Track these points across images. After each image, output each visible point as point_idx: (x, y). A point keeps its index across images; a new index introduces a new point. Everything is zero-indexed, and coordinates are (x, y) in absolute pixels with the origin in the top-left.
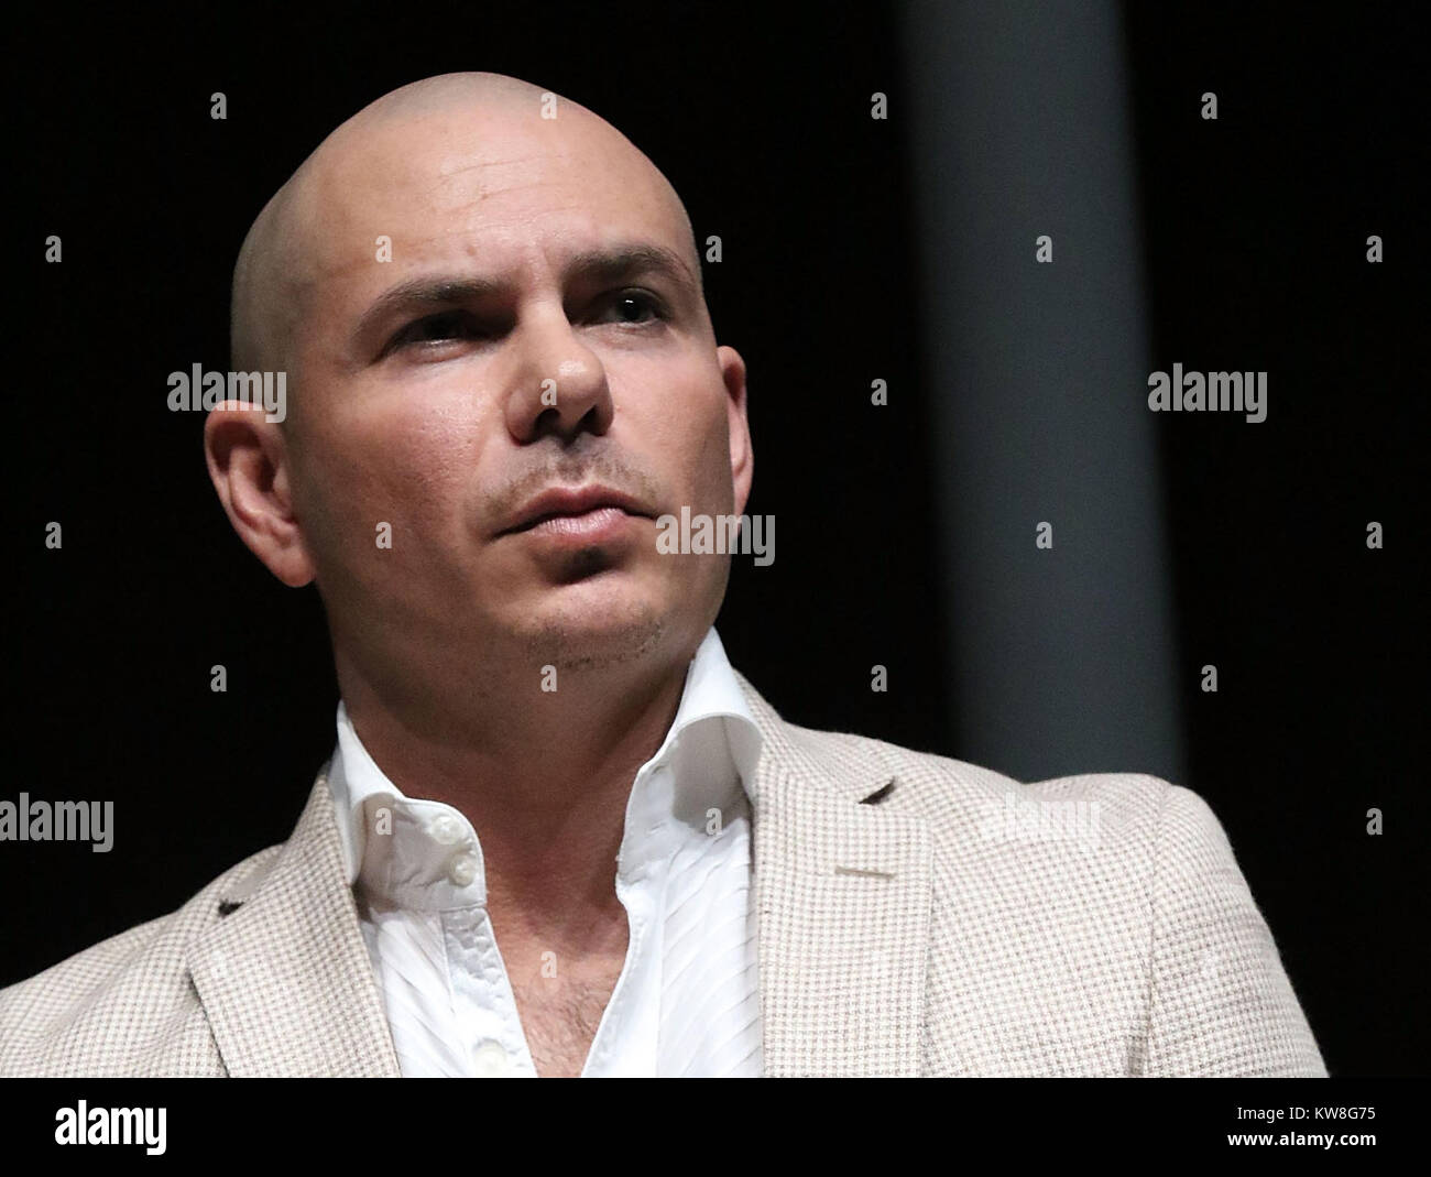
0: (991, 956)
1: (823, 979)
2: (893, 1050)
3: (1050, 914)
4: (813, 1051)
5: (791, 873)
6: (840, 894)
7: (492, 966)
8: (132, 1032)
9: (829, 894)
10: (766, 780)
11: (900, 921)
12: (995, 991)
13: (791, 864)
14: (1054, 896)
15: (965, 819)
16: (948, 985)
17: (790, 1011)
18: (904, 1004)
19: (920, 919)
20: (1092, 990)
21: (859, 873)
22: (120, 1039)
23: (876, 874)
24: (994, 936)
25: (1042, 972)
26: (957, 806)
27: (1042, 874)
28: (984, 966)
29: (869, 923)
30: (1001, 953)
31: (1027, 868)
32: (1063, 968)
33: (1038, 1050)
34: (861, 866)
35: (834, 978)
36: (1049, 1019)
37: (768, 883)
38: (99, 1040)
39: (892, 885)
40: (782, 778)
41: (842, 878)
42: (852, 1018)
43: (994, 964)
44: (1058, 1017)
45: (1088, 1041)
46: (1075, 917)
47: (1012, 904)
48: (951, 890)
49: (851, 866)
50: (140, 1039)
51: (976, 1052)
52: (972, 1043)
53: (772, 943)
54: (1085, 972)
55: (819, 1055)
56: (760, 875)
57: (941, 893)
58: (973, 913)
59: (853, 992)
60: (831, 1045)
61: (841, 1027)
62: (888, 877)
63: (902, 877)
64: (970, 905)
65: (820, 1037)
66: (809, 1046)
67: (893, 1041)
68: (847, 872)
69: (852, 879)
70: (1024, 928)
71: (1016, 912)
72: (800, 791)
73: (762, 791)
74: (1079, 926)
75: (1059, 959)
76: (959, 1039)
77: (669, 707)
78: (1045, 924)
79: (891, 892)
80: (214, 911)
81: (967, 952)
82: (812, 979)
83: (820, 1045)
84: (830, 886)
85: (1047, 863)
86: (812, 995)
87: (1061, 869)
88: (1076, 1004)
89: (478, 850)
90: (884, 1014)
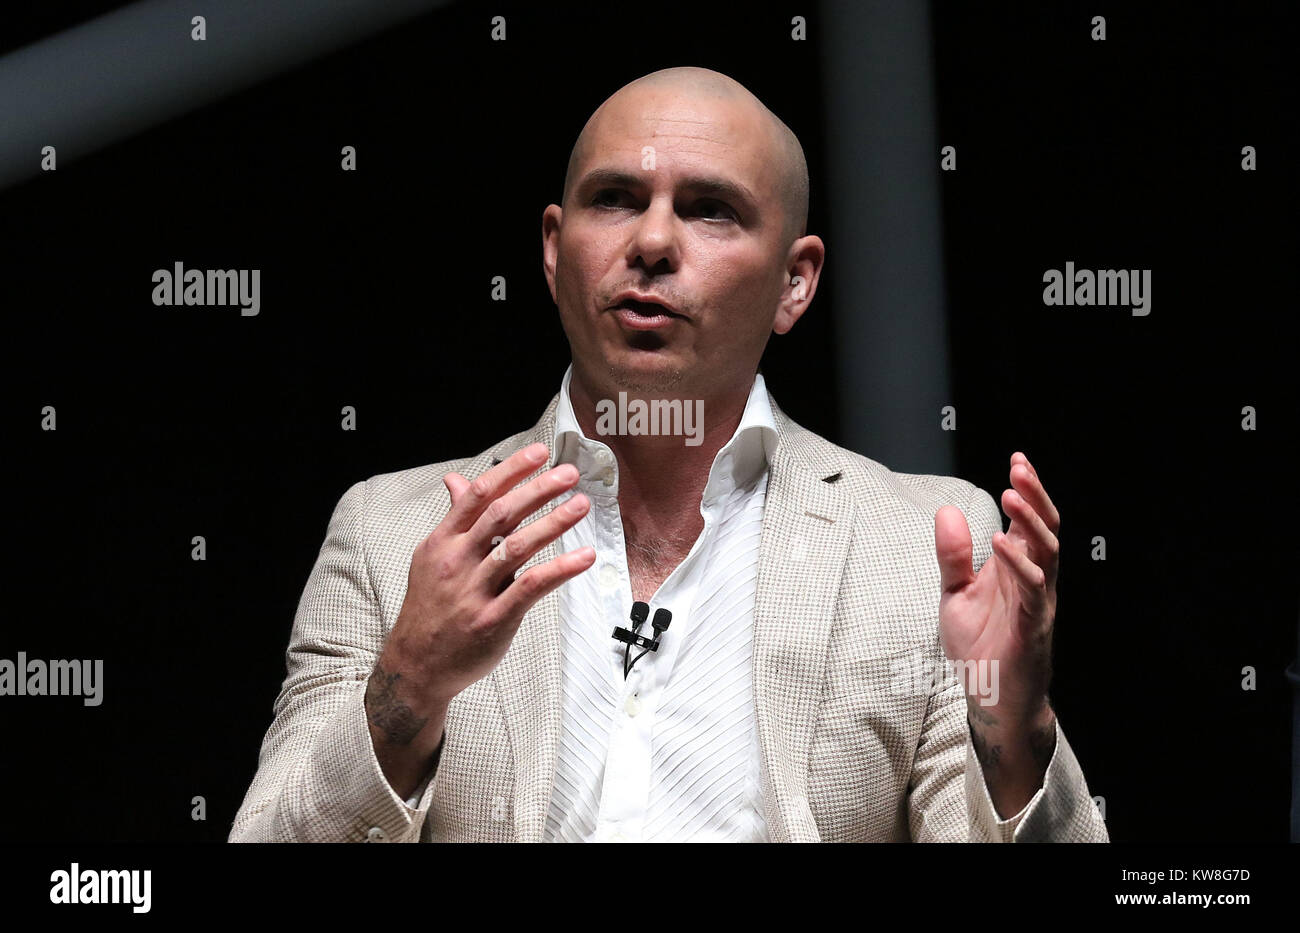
0: (878, 568)
1: (790, 567)
2: (820, 608)
3: (910, 550)
4: (780, 603)
5: (783, 510)
6: (805, 526)
7: (617, 526)
8: (434, 514)
9: (800, 525)
10: (778, 458)
11: (834, 546)
12: (878, 586)
13: (784, 505)
14: (913, 541)
15: (873, 497)
16: (855, 580)
17: (771, 582)
18: (829, 586)
19: (844, 546)
20: (927, 590)
21: (817, 517)
22: (427, 516)
23: (826, 519)
24: (881, 558)
25: (903, 579)
26: (871, 490)
27: (909, 528)
28: (874, 573)
29: (818, 544)
30: (884, 567)
31: (902, 525)
32: (914, 578)
33: (896, 618)
34: (818, 514)
35: (796, 567)
36: (904, 603)
37: (771, 513)
38: (417, 513)
39: (833, 526)
40: (787, 459)
41: (808, 518)
42: (802, 588)
43: (879, 572)
44: (908, 603)
45: (922, 617)
46: (923, 553)
47: (892, 543)
48: (863, 532)
49: (813, 512)
50: (437, 518)
51: (864, 617)
52: (863, 613)
53: (768, 545)
54: (925, 581)
55: (783, 606)
56: (769, 499)
57: (857, 533)
58: (872, 545)
59: (804, 576)
60: (789, 601)
61: (796, 593)
62: (831, 522)
63: (838, 524)
64: (871, 541)
65: (784, 597)
66: (778, 601)
67: (821, 603)
68: (811, 515)
69: (813, 519)
70: (896, 556)
71: (893, 548)
72: (794, 467)
73: (776, 464)
74: (924, 558)
75: (912, 573)
76: (857, 609)
77: (735, 417)
78: (907, 555)
79: (831, 530)
80: (490, 461)
81: (867, 564)
82: (785, 567)
83: (784, 601)
84: (801, 521)
85: (912, 523)
86: (784, 574)
87: (919, 527)
88: (918, 597)
89: (616, 469)
90: (818, 589)
